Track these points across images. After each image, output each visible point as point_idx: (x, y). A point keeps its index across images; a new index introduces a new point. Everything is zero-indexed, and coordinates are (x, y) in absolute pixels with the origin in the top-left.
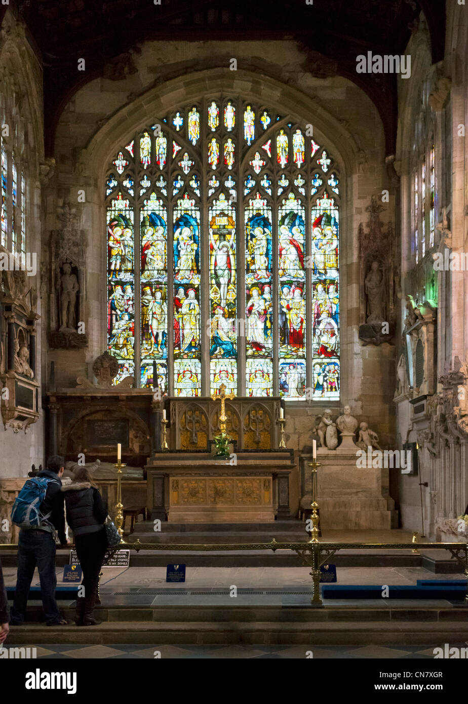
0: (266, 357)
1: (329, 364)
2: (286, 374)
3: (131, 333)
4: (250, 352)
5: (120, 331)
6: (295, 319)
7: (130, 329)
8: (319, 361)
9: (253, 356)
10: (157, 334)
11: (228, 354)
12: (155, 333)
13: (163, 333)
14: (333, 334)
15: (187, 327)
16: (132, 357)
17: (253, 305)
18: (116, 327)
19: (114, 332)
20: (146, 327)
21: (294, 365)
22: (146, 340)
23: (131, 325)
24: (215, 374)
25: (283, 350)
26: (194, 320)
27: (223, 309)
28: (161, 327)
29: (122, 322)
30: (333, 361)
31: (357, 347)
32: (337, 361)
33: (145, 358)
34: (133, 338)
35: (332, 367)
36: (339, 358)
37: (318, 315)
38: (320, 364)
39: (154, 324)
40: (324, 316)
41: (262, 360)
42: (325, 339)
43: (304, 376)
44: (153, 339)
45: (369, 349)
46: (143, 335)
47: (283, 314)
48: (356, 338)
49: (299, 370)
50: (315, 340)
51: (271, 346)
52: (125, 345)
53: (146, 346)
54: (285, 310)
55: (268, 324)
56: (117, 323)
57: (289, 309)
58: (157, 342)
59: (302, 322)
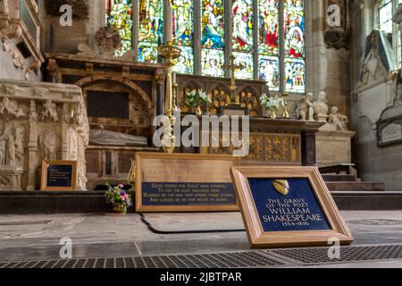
0: (248, 52)
1: (297, 63)
2: (264, 67)
3: (129, 16)
4: (235, 46)
5: (118, 13)
6: (271, 23)
7: (128, 13)
8: (290, 60)
9: (238, 50)
10: (154, 20)
11: (216, 46)
12: (152, 19)
13: (160, 20)
14: (300, 40)
15: (181, 18)
16: (130, 38)
17: (237, 7)
18: (115, 9)
19: (112, 13)
20: (143, 13)
21: (271, 61)
22: (144, 24)
23: (129, 9)
24: (205, 62)
25: (262, 47)
26: (187, 12)
27: (213, 7)
28: (157, 14)
29: (121, 6)
30: (299, 61)
31: (323, 49)
32: (303, 62)
33: (143, 41)
34: (131, 21)
35: (299, 65)
36: (304, 59)
37: (288, 23)
38: (290, 63)
39: (152, 11)
40: (293, 24)
41: (245, 55)
42: (294, 42)
43: (277, 70)
44: (150, 24)
45: (332, 51)
46: (141, 19)
47: (261, 18)
48: (322, 41)
49: (274, 66)
50: (286, 43)
51: (251, 43)
52: (123, 27)
53: (143, 30)
54: (263, 15)
55: (250, 25)
56: (116, 6)
57: (267, 15)
58: (153, 28)
59: (276, 26)
